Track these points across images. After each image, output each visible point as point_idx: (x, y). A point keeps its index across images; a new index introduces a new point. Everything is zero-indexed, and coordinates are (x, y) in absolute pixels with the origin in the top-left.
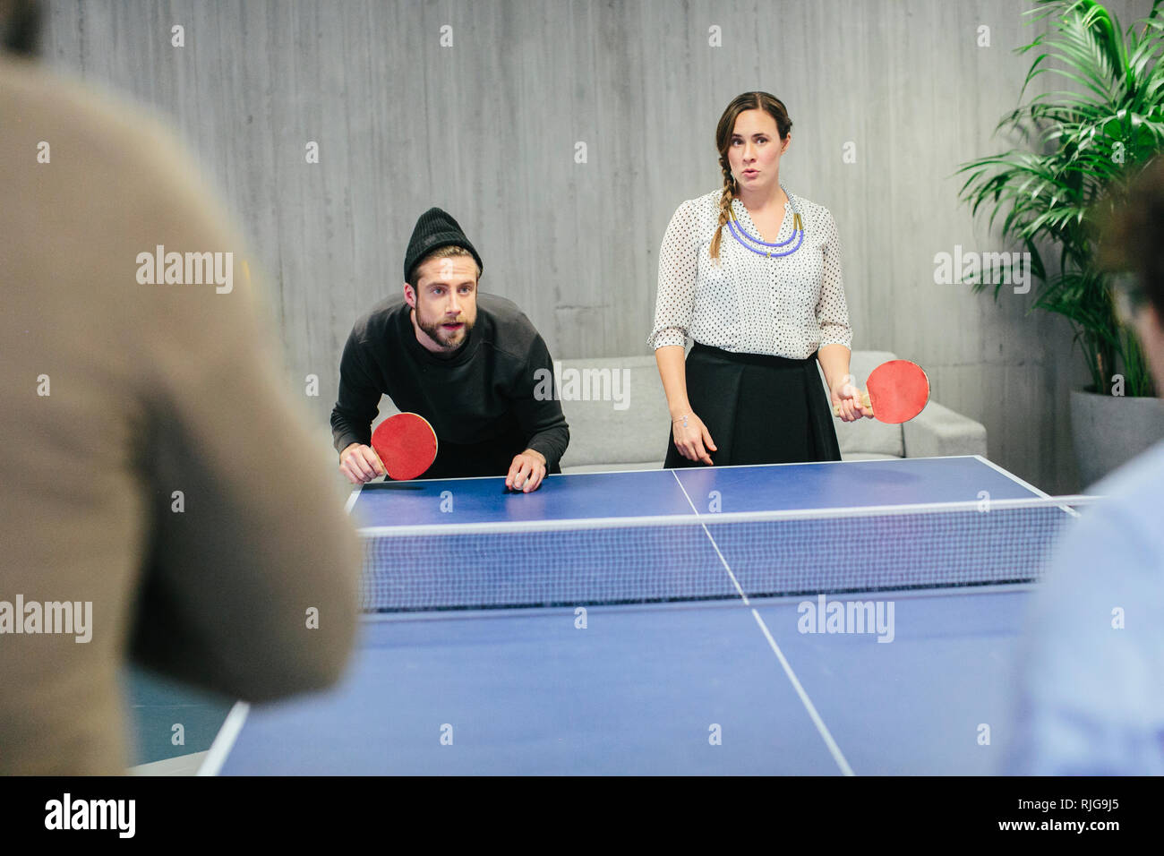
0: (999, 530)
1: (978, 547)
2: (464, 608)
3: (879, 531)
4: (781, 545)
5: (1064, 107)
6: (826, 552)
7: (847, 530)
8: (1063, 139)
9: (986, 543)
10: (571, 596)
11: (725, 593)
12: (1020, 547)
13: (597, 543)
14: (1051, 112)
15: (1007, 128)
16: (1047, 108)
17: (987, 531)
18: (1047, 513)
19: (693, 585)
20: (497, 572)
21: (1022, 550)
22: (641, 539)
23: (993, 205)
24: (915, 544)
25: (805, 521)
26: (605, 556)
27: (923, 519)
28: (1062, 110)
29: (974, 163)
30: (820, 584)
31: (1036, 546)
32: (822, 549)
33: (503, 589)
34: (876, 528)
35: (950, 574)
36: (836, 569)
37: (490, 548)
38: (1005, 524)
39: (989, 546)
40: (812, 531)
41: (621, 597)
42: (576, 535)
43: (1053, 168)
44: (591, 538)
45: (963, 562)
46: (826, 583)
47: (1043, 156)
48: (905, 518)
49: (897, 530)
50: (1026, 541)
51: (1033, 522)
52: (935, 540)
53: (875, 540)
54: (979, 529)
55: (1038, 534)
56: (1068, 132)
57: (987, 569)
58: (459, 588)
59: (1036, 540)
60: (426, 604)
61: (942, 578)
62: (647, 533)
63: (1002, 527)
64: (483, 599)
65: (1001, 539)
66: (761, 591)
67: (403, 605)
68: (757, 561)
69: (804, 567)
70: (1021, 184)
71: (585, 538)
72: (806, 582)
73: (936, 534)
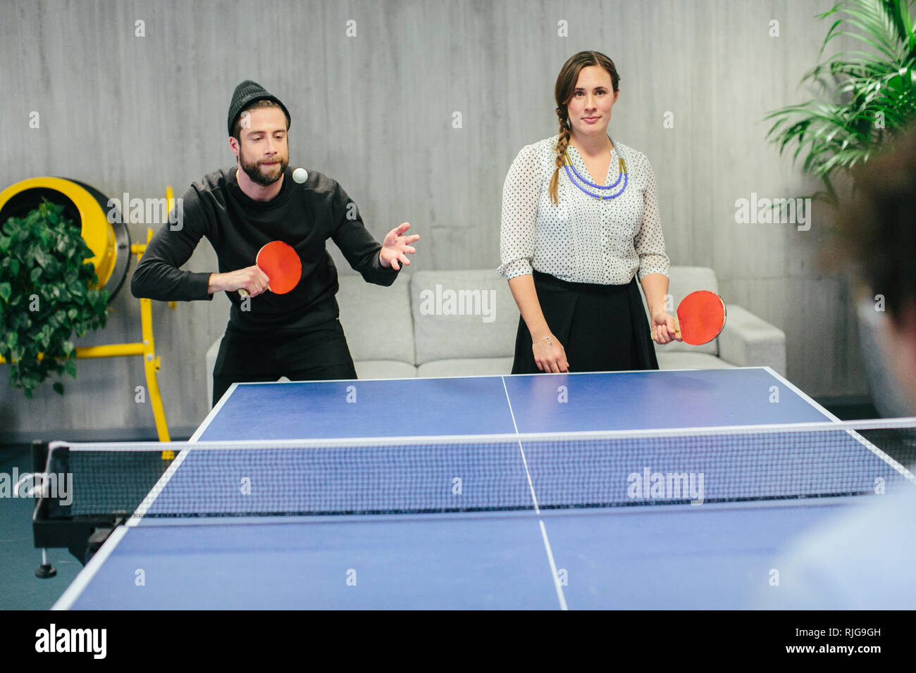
0: (766, 452)
1: (746, 466)
2: (282, 514)
3: (657, 451)
4: (568, 462)
5: (858, 64)
6: (608, 469)
7: (627, 450)
8: (855, 91)
9: (754, 463)
10: (378, 504)
11: (517, 504)
12: (785, 467)
13: (402, 459)
14: (848, 68)
15: (810, 81)
16: (844, 64)
17: (755, 453)
18: (810, 437)
19: (488, 497)
20: (312, 482)
21: (787, 470)
22: (441, 455)
23: (797, 145)
24: (689, 463)
25: (590, 441)
26: (409, 470)
27: (696, 441)
28: (856, 67)
29: (782, 110)
30: (603, 498)
31: (800, 466)
32: (605, 466)
33: (318, 498)
34: (654, 449)
35: (721, 491)
36: (617, 484)
37: (306, 461)
38: (771, 446)
39: (757, 466)
40: (595, 451)
41: (423, 507)
42: (383, 451)
43: (846, 116)
44: (396, 454)
45: (732, 480)
46: (609, 498)
47: (838, 106)
48: (680, 440)
49: (673, 451)
50: (790, 461)
51: (797, 445)
52: (708, 460)
53: (653, 459)
54: (748, 450)
55: (801, 455)
56: (858, 86)
57: (755, 487)
58: (278, 496)
59: (800, 461)
60: (249, 510)
61: (714, 493)
62: (447, 450)
63: (769, 449)
64: (299, 506)
65: (767, 460)
66: (549, 503)
67: (228, 511)
68: (546, 477)
69: (588, 483)
70: (818, 129)
71: (391, 454)
72: (590, 496)
73: (709, 454)
